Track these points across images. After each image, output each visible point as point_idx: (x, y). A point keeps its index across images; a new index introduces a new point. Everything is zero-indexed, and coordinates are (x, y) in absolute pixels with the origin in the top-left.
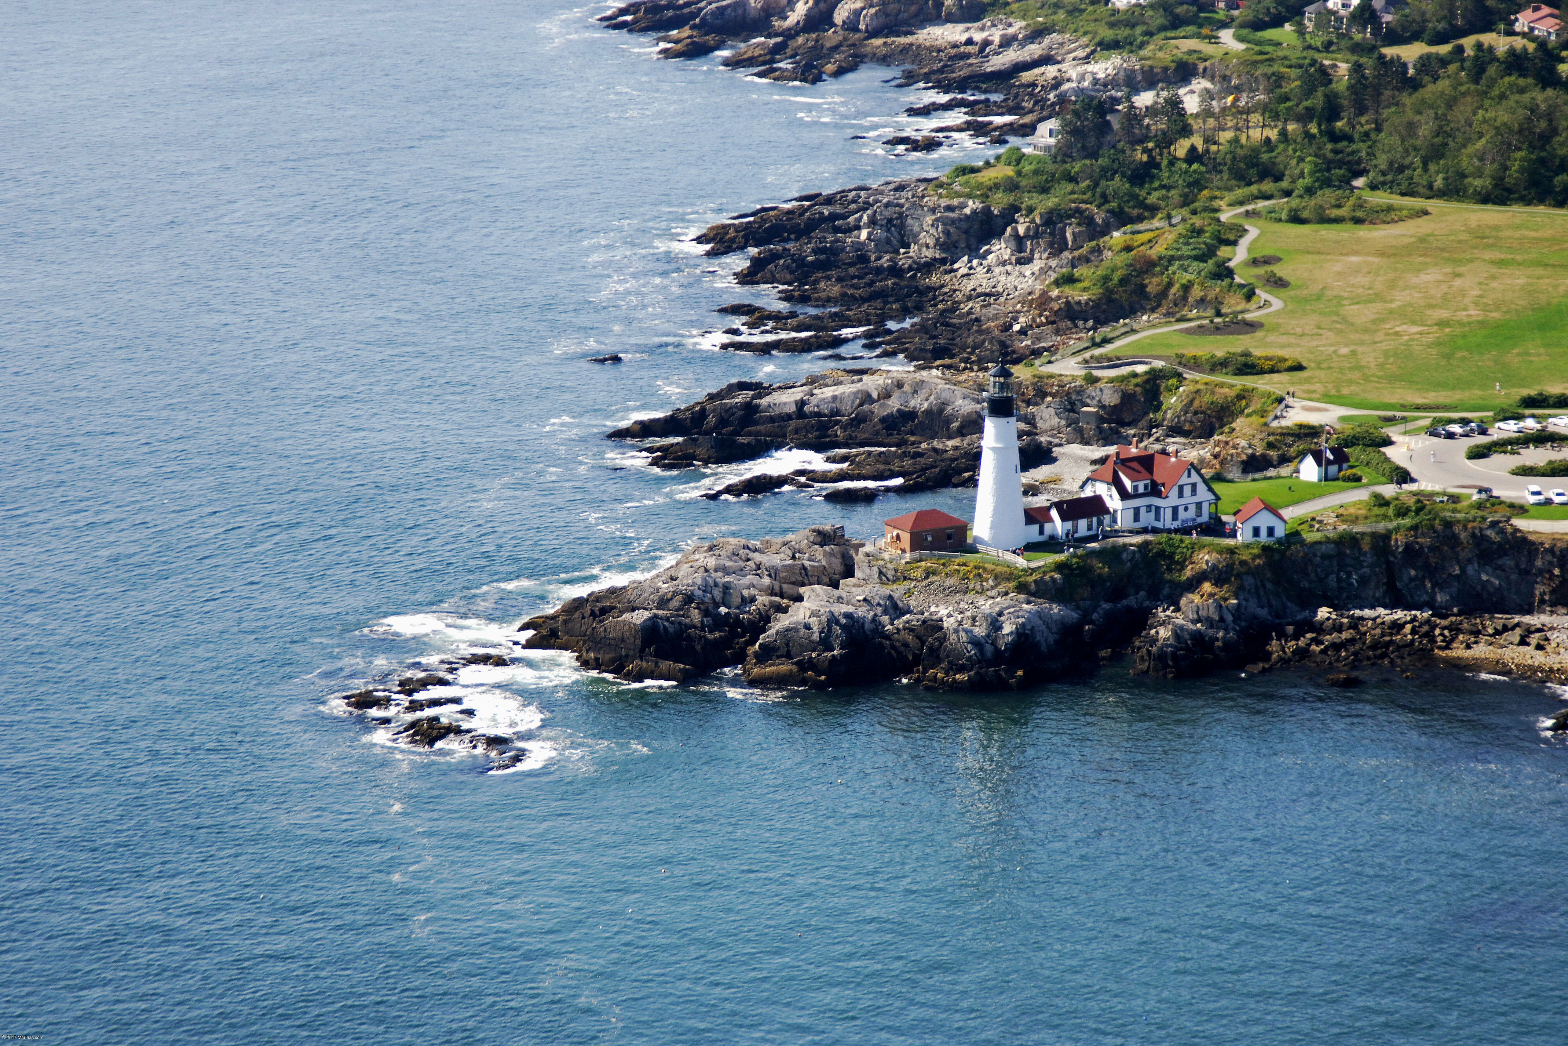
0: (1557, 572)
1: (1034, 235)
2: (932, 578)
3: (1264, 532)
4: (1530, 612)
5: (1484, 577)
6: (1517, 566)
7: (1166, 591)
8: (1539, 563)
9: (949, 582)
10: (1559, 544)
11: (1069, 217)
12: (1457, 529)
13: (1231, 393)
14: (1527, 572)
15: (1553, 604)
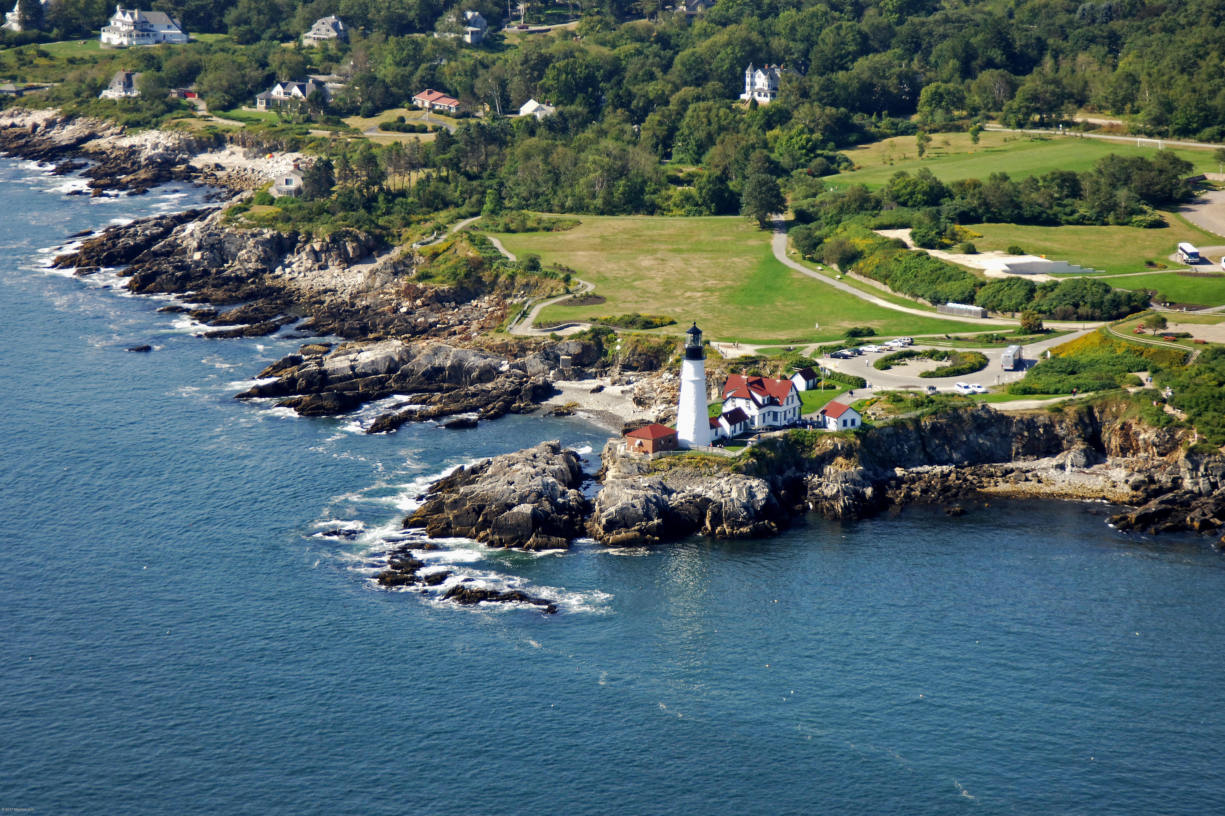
0: (1026, 434)
1: (326, 250)
2: (674, 469)
3: (849, 423)
4: (1009, 461)
5: (981, 441)
6: (1000, 432)
7: (807, 465)
8: (1014, 429)
9: (688, 470)
10: (1025, 417)
11: (345, 236)
12: (961, 412)
13: (662, 341)
14: (1006, 436)
15: (1024, 455)
